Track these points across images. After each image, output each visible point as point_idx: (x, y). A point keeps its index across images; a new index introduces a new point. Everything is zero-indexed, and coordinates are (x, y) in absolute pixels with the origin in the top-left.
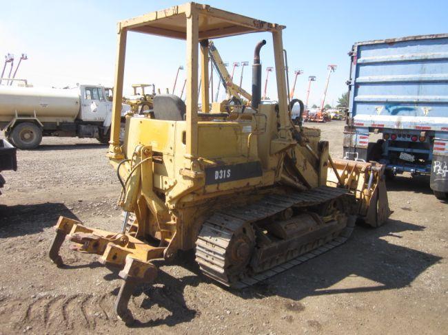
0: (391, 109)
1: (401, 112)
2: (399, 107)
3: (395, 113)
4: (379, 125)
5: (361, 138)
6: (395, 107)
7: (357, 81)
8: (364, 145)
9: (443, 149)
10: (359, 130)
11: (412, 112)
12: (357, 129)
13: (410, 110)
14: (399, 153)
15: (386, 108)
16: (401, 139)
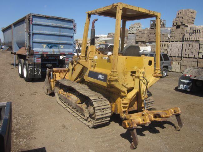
0: (49, 46)
1: (53, 47)
2: (53, 45)
3: (51, 47)
4: (46, 53)
5: (37, 59)
6: (51, 45)
7: (33, 32)
8: (39, 62)
9: (68, 61)
10: (36, 55)
11: (57, 47)
12: (35, 55)
13: (57, 46)
14: (46, 64)
15: (47, 45)
16: (51, 58)
